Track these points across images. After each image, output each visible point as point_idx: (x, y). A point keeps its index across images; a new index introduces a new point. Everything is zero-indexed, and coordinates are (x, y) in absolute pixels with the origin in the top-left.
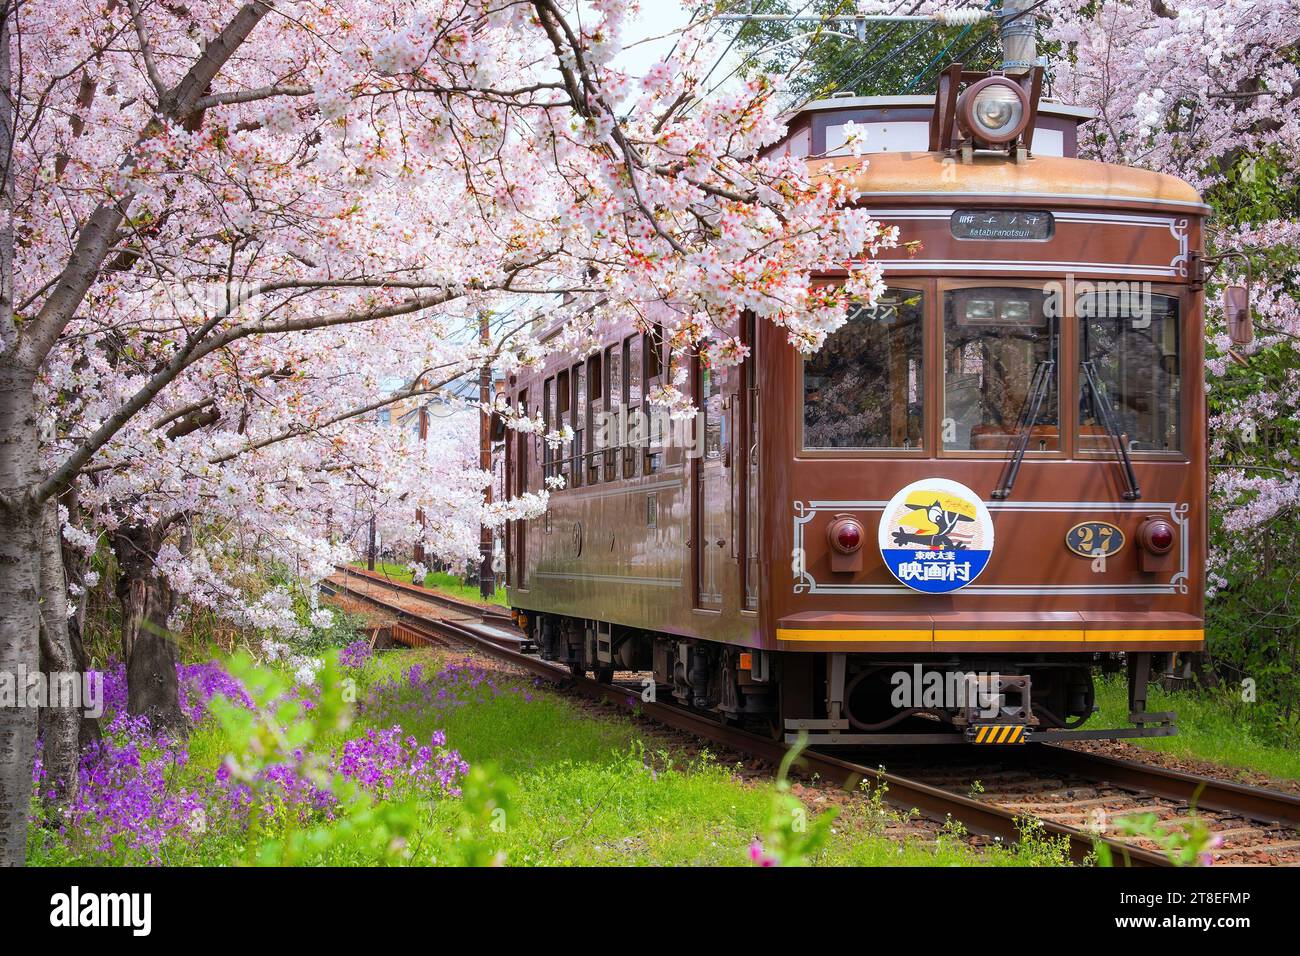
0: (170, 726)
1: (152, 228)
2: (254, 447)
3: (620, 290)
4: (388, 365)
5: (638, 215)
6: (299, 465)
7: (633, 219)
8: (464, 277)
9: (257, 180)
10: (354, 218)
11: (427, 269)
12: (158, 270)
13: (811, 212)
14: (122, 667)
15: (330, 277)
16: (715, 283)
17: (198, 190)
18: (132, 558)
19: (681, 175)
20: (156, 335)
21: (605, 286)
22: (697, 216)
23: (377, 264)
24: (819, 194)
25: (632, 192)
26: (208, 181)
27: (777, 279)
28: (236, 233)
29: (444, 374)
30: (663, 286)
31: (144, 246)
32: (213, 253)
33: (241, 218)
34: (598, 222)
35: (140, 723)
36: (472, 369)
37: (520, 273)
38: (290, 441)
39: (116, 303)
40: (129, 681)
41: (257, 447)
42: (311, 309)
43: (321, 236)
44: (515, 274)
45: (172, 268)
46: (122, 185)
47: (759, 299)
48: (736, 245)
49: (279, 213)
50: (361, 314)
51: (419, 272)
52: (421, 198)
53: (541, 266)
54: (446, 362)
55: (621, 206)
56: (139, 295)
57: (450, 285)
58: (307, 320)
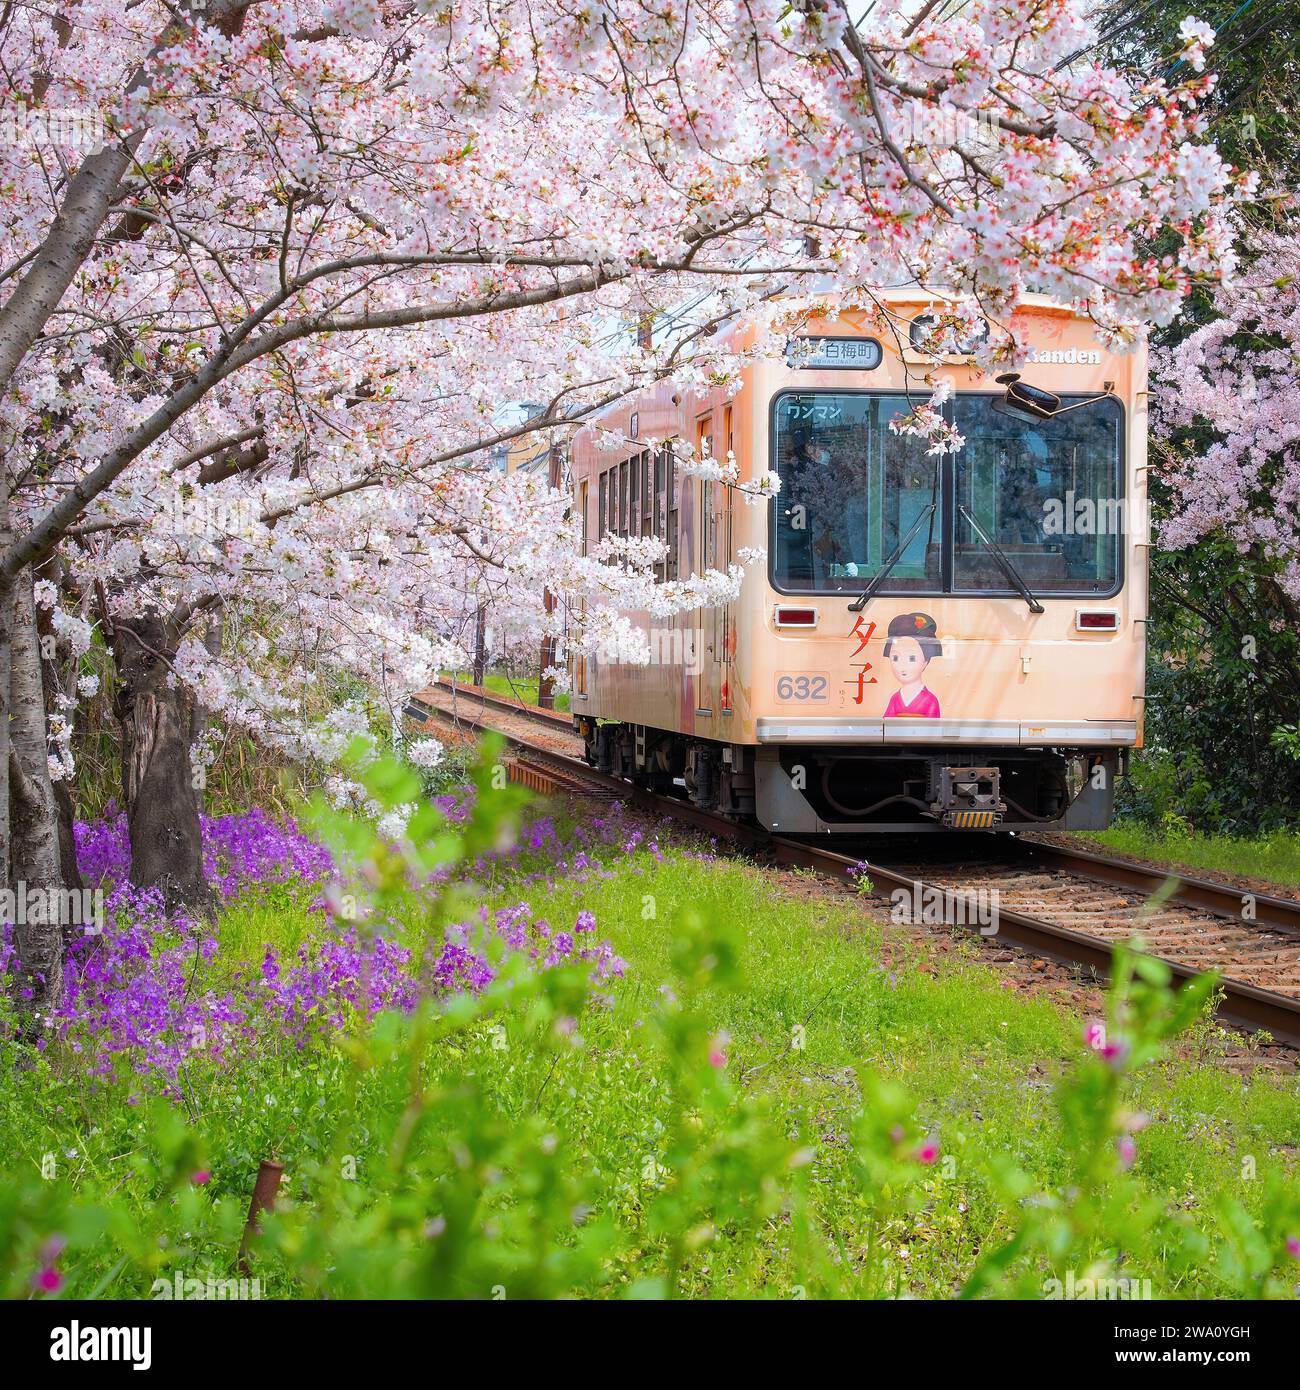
0: (191, 903)
1: (173, 178)
2: (318, 499)
3: (852, 270)
4: (509, 383)
5: (881, 156)
6: (384, 527)
7: (872, 162)
8: (628, 249)
9: (326, 107)
10: (468, 164)
11: (573, 238)
12: (181, 242)
13: (1134, 151)
14: (122, 820)
15: (430, 250)
16: (994, 255)
17: (243, 120)
18: (136, 663)
19: (944, 97)
20: (177, 336)
21: (829, 263)
22: (964, 157)
23: (500, 232)
24: (1147, 125)
25: (872, 122)
26: (255, 109)
27: (1084, 249)
28: (296, 185)
29: (593, 395)
30: (916, 260)
31: (161, 204)
32: (260, 215)
33: (303, 163)
34: (825, 166)
35: (149, 898)
36: (633, 388)
37: (709, 244)
38: (371, 492)
39: (119, 288)
40: (132, 838)
41: (326, 498)
42: (402, 296)
43: (419, 189)
44: (699, 246)
45: (200, 237)
46: (134, 114)
47: (1060, 279)
48: (1026, 200)
49: (357, 155)
50: (475, 304)
51: (558, 244)
52: (560, 137)
53: (737, 233)
54: (595, 379)
55: (858, 143)
56: (152, 276)
57: (607, 261)
58: (395, 313)
